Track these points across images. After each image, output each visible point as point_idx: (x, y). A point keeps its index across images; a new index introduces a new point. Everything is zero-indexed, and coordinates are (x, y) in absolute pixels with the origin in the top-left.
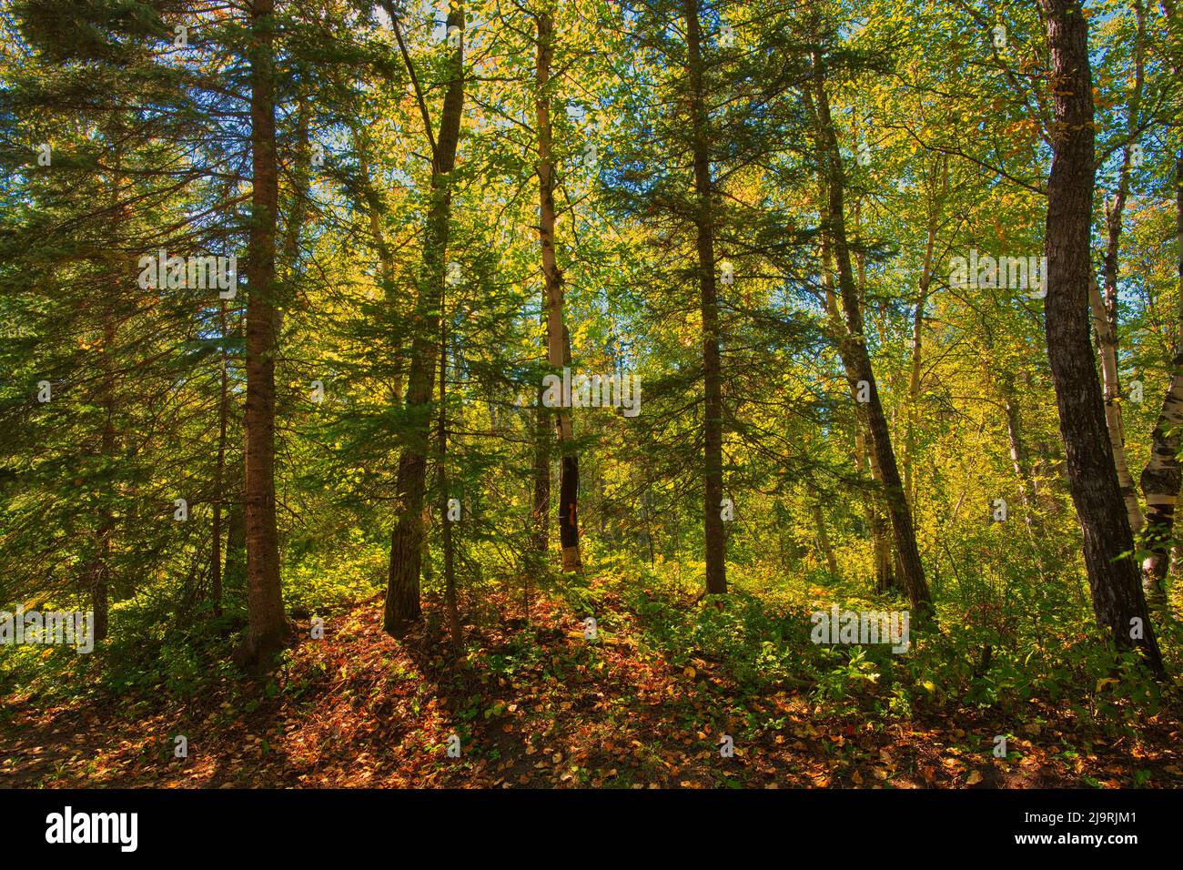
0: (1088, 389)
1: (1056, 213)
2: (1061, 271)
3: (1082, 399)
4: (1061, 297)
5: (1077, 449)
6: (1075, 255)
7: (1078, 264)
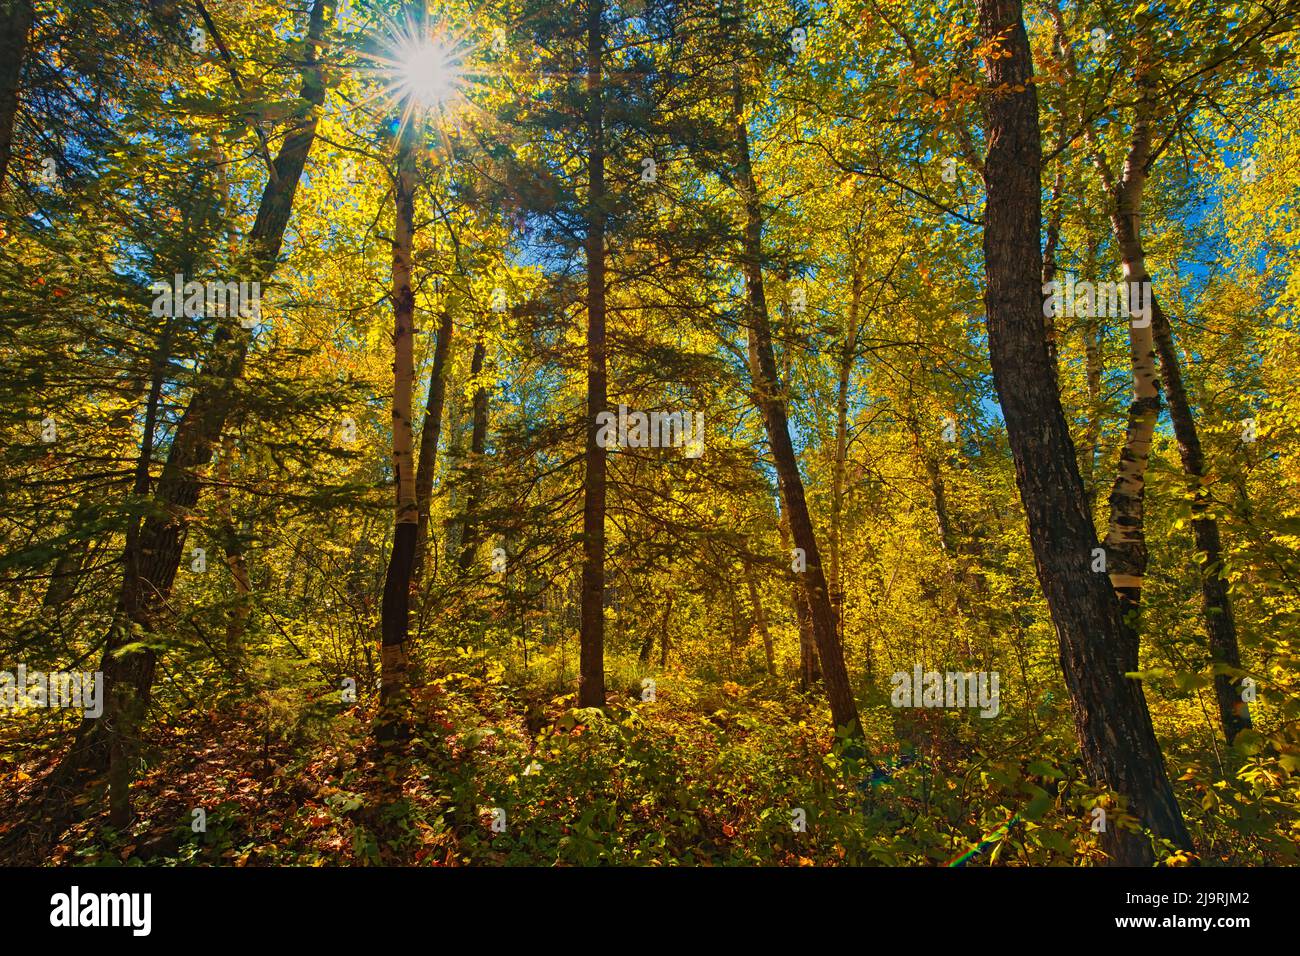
0: (1051, 425)
1: (997, 199)
2: (1006, 272)
3: (1046, 439)
4: (1009, 306)
5: (1043, 510)
6: (1024, 251)
7: (1028, 263)
